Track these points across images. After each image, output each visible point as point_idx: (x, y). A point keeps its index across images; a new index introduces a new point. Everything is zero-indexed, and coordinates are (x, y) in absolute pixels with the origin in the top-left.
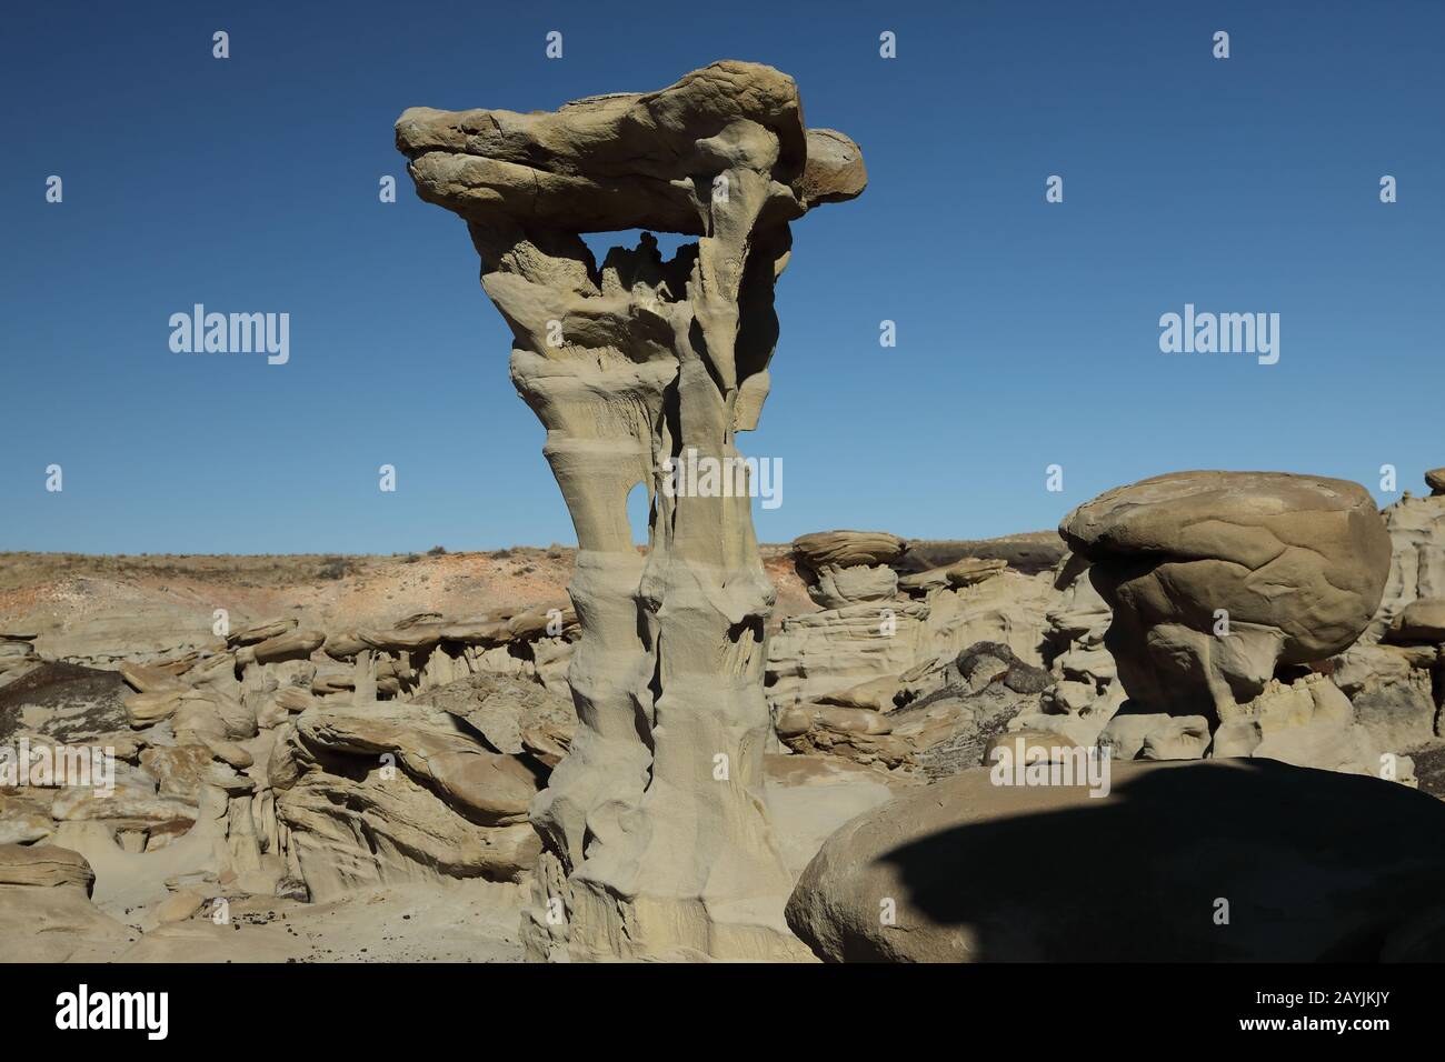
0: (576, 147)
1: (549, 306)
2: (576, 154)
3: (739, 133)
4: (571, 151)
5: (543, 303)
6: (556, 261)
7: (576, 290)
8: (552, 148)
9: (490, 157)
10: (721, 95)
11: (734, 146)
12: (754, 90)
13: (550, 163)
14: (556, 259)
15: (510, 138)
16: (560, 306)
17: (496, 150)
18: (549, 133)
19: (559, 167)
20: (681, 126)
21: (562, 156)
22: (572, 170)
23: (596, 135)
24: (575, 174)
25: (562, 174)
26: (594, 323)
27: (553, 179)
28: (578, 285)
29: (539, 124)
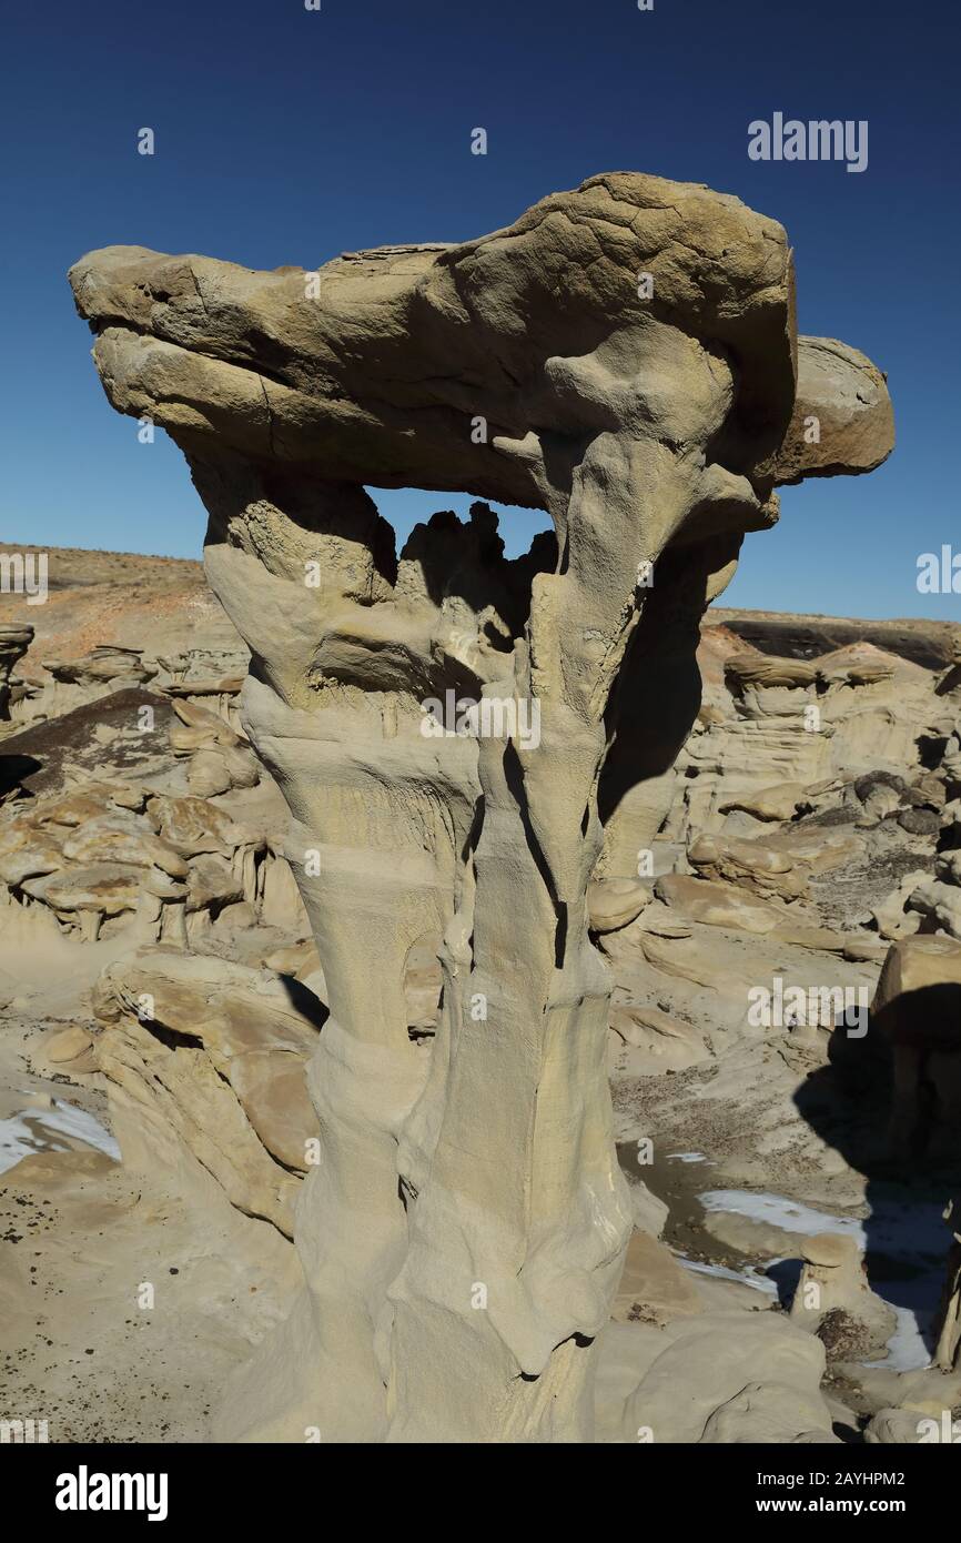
0: (331, 343)
1: (298, 621)
2: (333, 357)
3: (639, 354)
4: (324, 351)
5: (286, 614)
6: (317, 540)
7: (349, 595)
8: (289, 343)
9: (189, 348)
10: (604, 260)
11: (624, 383)
12: (682, 252)
13: (289, 370)
14: (318, 536)
15: (219, 314)
16: (316, 622)
17: (198, 336)
18: (285, 312)
19: (304, 380)
20: (518, 323)
21: (309, 359)
22: (328, 387)
23: (365, 323)
24: (332, 396)
25: (311, 392)
26: (374, 655)
27: (296, 401)
28: (352, 586)
29: (271, 292)
